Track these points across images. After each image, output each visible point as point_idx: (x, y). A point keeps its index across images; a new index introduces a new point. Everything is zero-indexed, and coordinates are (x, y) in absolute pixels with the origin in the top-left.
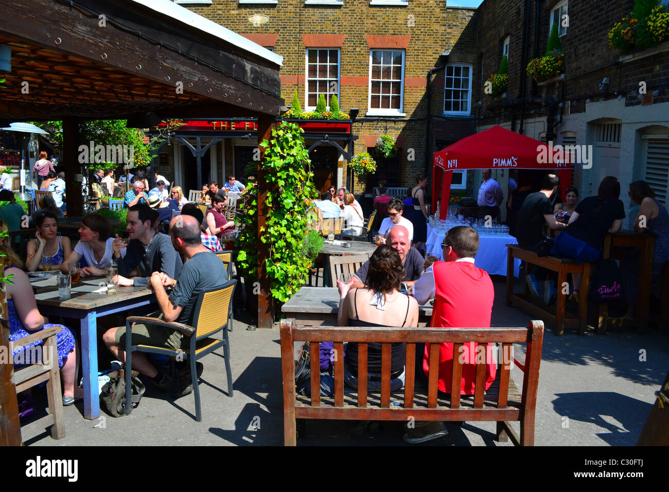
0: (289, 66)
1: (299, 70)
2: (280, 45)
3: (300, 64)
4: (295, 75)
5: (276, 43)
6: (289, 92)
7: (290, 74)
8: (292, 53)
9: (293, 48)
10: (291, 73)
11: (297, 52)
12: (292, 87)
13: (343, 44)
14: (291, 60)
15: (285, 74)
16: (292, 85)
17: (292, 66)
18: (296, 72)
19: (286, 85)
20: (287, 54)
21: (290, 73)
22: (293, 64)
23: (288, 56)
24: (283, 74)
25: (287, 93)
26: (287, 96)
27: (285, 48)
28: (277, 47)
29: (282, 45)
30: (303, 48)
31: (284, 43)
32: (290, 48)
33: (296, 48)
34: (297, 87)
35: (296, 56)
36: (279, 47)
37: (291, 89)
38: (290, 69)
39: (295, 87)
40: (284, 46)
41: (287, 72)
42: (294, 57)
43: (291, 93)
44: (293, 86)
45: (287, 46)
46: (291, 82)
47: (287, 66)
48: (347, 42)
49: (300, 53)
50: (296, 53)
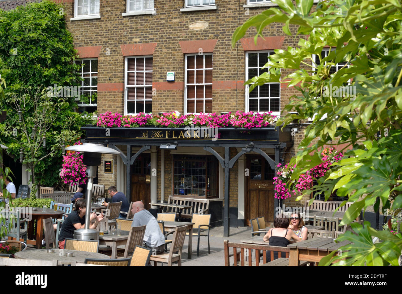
0: (228, 71)
1: (238, 75)
2: (219, 51)
3: (239, 69)
4: (234, 80)
5: (215, 48)
6: (228, 97)
7: (229, 80)
8: (231, 58)
9: (232, 53)
10: (230, 78)
11: (236, 56)
12: (230, 93)
13: (283, 45)
14: (230, 64)
15: (224, 80)
16: (231, 90)
17: (231, 71)
18: (235, 77)
19: (225, 90)
20: (226, 59)
21: (228, 78)
22: (232, 69)
23: (227, 61)
24: (222, 80)
25: (226, 99)
26: (226, 102)
27: (224, 53)
28: (216, 52)
29: (221, 50)
30: (242, 52)
31: (223, 48)
32: (229, 53)
33: (235, 53)
34: (236, 92)
35: (235, 61)
36: (218, 52)
37: (230, 95)
38: (229, 74)
39: (234, 93)
40: (222, 51)
41: (225, 77)
42: (233, 62)
43: (230, 98)
44: (232, 92)
45: (226, 50)
46: (230, 88)
47: (226, 71)
48: (287, 44)
49: (239, 58)
50: (235, 58)
